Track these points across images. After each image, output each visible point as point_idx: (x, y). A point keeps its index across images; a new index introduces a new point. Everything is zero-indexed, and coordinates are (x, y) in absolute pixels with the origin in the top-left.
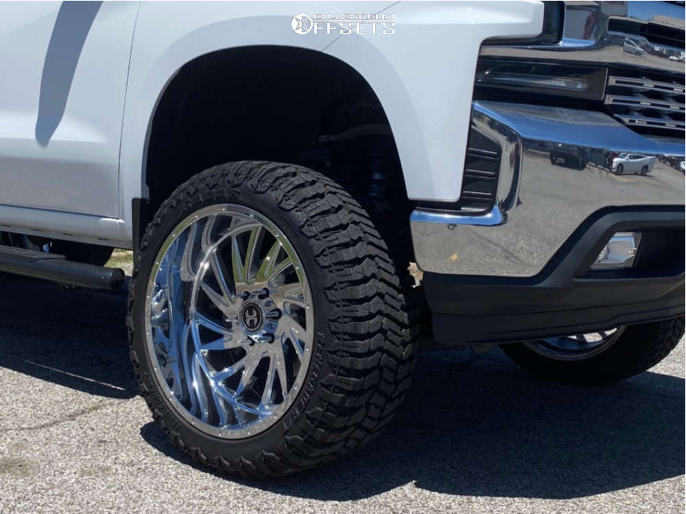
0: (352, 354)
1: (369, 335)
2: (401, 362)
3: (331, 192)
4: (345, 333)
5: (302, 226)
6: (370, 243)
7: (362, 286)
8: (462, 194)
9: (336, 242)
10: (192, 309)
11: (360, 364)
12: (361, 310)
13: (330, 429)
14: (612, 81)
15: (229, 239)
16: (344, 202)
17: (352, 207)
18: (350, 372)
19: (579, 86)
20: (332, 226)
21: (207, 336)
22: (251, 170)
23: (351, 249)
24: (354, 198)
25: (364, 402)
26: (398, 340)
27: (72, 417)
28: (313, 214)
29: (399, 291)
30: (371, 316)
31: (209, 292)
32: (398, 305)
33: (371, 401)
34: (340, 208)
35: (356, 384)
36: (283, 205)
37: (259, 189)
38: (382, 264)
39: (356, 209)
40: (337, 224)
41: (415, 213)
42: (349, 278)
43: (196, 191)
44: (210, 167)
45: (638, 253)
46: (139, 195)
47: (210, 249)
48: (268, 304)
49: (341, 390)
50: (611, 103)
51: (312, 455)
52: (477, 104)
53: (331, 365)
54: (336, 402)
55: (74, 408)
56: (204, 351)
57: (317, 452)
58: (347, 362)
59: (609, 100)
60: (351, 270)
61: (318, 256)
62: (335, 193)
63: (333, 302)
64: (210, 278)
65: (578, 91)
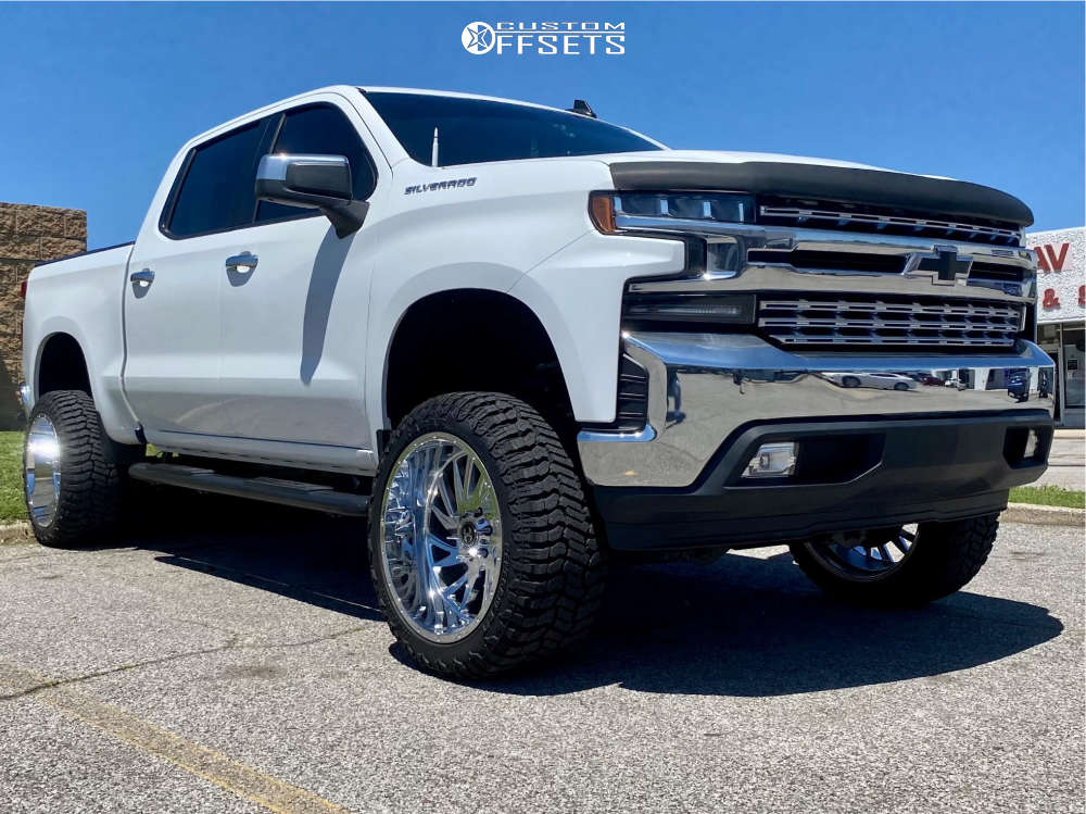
0: (532, 561)
1: (549, 544)
2: (586, 567)
3: (523, 418)
4: (526, 542)
5: (491, 450)
6: (555, 462)
7: (541, 500)
8: (617, 415)
9: (518, 462)
10: (426, 529)
11: (540, 569)
12: (540, 522)
13: (521, 629)
14: (764, 305)
15: (451, 463)
16: (534, 426)
17: (541, 430)
18: (532, 576)
19: (734, 312)
20: (516, 448)
21: (439, 555)
22: (456, 401)
23: (532, 468)
24: (546, 422)
25: (550, 604)
26: (582, 549)
27: (333, 637)
28: (500, 438)
29: (583, 504)
30: (549, 527)
31: (439, 514)
32: (582, 517)
33: (558, 603)
34: (528, 431)
35: (537, 587)
36: (478, 431)
37: (460, 418)
38: (565, 480)
39: (546, 432)
40: (520, 446)
41: (581, 433)
42: (528, 494)
43: (414, 422)
44: (426, 400)
45: (797, 461)
46: (381, 428)
47: (438, 474)
48: (482, 522)
49: (527, 594)
50: (764, 325)
51: (509, 653)
52: (626, 335)
53: (516, 571)
54: (522, 604)
55: (340, 629)
56: (437, 570)
57: (512, 651)
58: (527, 568)
59: (762, 323)
60: (531, 487)
61: (503, 475)
62: (526, 419)
63: (516, 515)
64: (439, 502)
65: (731, 316)
